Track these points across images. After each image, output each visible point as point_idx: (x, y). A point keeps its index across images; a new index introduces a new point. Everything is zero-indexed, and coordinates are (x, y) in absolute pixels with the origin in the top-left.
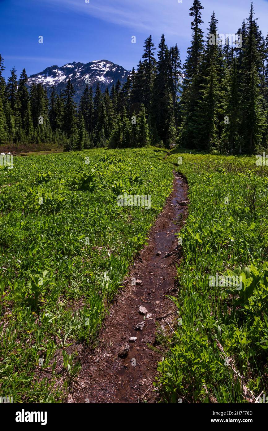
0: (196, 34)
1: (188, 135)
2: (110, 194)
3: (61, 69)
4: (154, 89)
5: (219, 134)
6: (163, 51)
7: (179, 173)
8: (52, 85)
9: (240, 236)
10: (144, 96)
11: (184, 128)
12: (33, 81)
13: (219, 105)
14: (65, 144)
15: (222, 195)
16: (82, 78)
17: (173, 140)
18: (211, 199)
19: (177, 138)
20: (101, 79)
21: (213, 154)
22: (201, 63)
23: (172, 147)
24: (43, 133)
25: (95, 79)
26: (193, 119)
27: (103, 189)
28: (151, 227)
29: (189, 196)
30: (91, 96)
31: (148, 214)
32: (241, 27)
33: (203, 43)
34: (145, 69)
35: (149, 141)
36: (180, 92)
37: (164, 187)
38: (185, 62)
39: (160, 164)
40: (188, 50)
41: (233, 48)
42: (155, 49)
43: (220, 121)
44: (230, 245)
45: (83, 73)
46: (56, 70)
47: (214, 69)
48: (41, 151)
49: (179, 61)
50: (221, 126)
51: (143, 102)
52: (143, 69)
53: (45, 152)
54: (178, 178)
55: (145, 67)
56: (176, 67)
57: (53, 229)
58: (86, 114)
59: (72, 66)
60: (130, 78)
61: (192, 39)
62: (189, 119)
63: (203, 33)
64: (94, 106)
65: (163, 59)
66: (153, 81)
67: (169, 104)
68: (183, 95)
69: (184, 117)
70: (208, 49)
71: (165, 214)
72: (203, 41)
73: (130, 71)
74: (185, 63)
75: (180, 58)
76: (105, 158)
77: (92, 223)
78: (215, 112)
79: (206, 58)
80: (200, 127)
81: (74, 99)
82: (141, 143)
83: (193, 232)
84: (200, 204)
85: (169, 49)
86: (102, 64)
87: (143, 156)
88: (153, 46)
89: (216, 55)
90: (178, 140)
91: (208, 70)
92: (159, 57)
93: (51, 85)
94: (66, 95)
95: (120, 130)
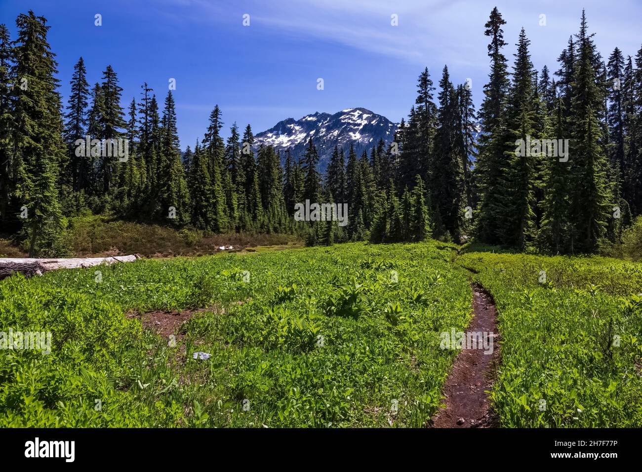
0: (496, 63)
1: (489, 222)
2: (383, 322)
3: (299, 123)
4: (435, 150)
5: (537, 221)
6: (446, 92)
7: (479, 286)
8: (287, 147)
9: (593, 404)
10: (420, 161)
11: (482, 212)
12: (261, 141)
13: (536, 175)
14: (307, 236)
15: (553, 327)
16: (329, 136)
17: (464, 230)
18: (536, 335)
19: (472, 227)
20: (355, 137)
21: (528, 253)
22: (505, 109)
23: (464, 241)
24: (277, 219)
25: (348, 138)
26: (495, 198)
27: (371, 313)
28: (447, 377)
29: (500, 327)
30: (342, 162)
31: (441, 356)
32: (567, 48)
33: (507, 77)
34: (420, 120)
35: (429, 232)
36: (475, 155)
37: (460, 311)
38: (481, 107)
39: (449, 271)
40: (484, 89)
41: (556, 81)
42: (435, 89)
43: (538, 200)
44: (577, 418)
45: (329, 129)
46: (292, 125)
47: (527, 118)
48: (273, 244)
49: (471, 107)
50: (540, 208)
51: (419, 172)
52: (418, 121)
53: (279, 246)
54: (478, 294)
55: (421, 117)
56: (466, 115)
57: (307, 379)
58: (336, 190)
59: (314, 119)
60: (398, 135)
61: (490, 71)
62: (490, 197)
63: (506, 60)
64: (346, 177)
65: (447, 104)
66: (433, 139)
67: (458, 173)
68: (479, 160)
69: (482, 194)
70: (516, 86)
71: (465, 356)
72: (508, 74)
73: (398, 124)
74: (481, 110)
75: (473, 102)
76: (370, 262)
77: (361, 369)
78: (531, 186)
79: (514, 100)
80: (508, 210)
81: (317, 167)
82: (416, 235)
83: (514, 391)
84: (519, 342)
85: (456, 88)
86: (356, 114)
87: (422, 256)
88: (431, 85)
89: (529, 94)
90: (472, 230)
91: (518, 120)
92: (441, 101)
93: (285, 147)
94: (307, 163)
95: (385, 215)
